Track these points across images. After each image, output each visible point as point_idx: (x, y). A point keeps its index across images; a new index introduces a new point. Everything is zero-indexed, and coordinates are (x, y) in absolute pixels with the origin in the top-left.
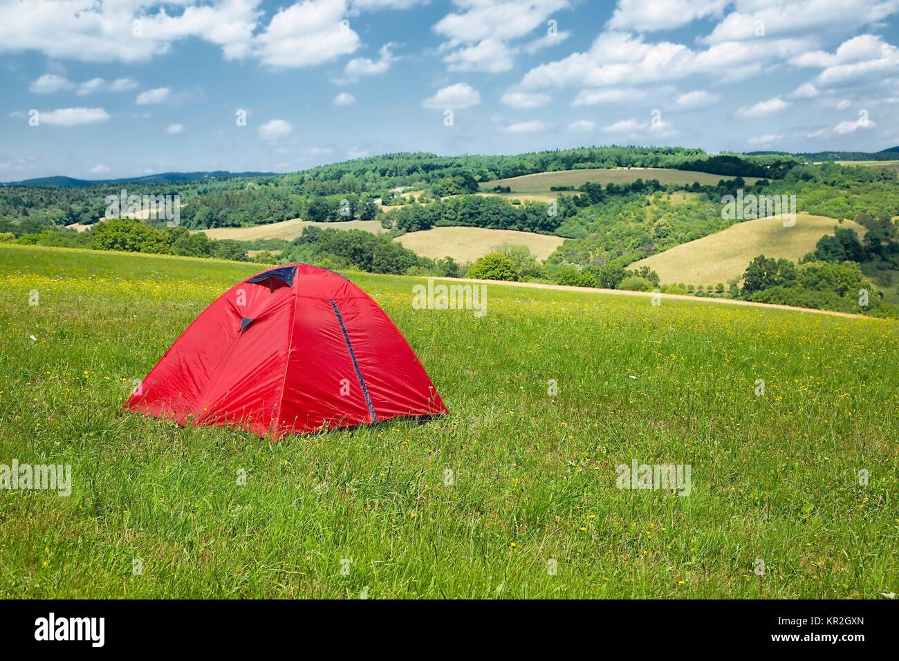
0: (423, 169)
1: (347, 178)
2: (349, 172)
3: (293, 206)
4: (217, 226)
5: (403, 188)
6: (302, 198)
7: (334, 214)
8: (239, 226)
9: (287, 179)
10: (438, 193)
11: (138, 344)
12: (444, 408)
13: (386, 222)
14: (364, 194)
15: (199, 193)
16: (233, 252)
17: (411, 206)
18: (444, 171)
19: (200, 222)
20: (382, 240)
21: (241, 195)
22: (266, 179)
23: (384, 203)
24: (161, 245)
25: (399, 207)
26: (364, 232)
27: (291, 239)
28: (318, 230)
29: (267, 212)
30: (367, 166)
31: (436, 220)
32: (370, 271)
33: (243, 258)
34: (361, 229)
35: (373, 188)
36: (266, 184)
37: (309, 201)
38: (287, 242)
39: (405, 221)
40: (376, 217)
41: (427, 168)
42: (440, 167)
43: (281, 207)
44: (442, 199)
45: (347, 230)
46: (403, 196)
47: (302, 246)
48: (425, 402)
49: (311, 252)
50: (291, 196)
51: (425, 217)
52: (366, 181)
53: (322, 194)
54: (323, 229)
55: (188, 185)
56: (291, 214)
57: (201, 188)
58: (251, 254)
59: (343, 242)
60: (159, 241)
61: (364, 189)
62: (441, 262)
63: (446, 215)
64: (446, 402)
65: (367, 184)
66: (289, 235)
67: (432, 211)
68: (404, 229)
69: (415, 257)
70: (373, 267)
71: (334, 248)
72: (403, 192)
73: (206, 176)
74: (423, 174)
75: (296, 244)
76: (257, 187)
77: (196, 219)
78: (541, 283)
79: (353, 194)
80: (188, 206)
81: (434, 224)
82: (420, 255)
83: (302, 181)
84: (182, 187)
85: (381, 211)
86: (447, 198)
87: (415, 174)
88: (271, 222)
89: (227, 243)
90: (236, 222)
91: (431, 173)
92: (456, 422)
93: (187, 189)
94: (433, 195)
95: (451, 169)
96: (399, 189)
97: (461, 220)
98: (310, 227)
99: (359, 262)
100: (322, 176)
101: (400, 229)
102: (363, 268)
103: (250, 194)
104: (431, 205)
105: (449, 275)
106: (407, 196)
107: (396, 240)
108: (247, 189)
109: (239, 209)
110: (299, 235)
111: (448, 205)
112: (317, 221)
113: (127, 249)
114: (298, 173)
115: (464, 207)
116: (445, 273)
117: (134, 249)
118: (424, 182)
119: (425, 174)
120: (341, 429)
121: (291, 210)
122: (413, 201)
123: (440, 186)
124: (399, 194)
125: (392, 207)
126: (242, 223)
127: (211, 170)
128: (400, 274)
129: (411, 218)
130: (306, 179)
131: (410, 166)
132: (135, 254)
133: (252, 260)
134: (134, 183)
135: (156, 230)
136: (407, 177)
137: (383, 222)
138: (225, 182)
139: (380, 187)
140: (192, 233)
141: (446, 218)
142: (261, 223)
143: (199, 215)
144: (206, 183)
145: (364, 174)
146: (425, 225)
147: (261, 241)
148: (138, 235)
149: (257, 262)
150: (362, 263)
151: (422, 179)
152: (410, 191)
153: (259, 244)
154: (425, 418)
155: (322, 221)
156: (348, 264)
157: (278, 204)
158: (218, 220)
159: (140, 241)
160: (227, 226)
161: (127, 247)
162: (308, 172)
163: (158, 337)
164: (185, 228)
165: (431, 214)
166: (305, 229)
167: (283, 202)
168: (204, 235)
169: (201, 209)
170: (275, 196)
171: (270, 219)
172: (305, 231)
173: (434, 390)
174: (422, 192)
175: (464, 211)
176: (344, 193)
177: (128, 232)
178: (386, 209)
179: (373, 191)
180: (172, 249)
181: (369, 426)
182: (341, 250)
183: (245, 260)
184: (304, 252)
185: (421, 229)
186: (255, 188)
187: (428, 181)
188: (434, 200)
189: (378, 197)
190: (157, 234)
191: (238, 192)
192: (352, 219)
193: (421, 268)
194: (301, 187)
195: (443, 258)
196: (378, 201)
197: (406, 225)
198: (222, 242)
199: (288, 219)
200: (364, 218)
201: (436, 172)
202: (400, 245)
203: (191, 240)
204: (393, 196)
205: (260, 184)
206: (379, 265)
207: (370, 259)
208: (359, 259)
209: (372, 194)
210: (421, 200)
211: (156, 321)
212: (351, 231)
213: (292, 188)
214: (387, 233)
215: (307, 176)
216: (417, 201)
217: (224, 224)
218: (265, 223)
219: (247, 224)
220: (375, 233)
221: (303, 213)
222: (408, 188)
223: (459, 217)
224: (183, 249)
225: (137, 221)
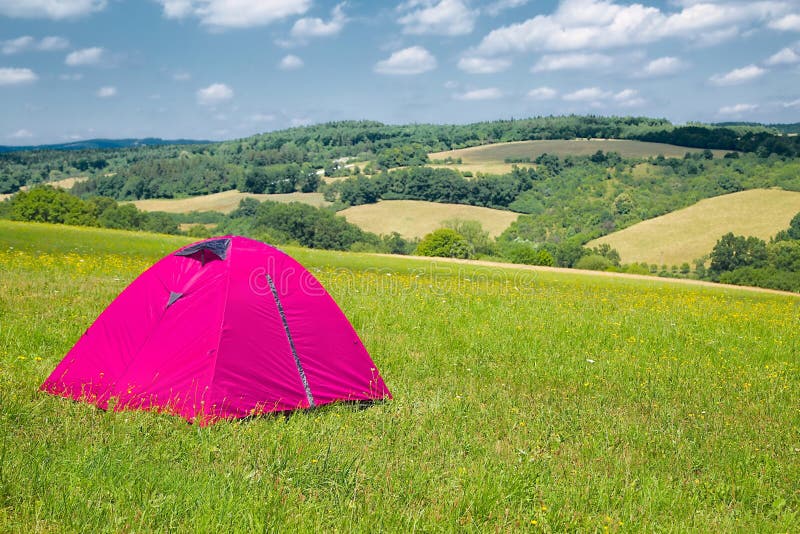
0: (368, 137)
1: (288, 147)
2: (289, 141)
3: (228, 176)
4: (147, 197)
5: (348, 158)
6: (240, 168)
7: (274, 186)
8: (171, 197)
9: (223, 147)
10: (384, 165)
11: (58, 322)
12: (387, 391)
13: (329, 194)
14: (306, 165)
15: (129, 162)
16: (165, 225)
17: (355, 178)
18: (391, 140)
19: (129, 193)
20: (324, 214)
21: (174, 164)
22: (200, 147)
23: (327, 175)
24: (87, 216)
25: (343, 179)
26: (305, 205)
27: (227, 212)
28: (256, 202)
29: (202, 183)
30: (309, 135)
31: (382, 193)
32: (311, 246)
33: (174, 231)
34: (302, 202)
35: (316, 159)
36: (201, 153)
37: (248, 171)
38: (223, 215)
39: (349, 195)
40: (318, 189)
41: (373, 137)
42: (387, 137)
43: (217, 177)
44: (389, 171)
45: (287, 202)
46: (347, 166)
47: (239, 220)
48: (366, 386)
49: (249, 226)
50: (228, 166)
51: (371, 189)
52: (308, 150)
53: (260, 164)
54: (261, 202)
55: (116, 153)
56: (227, 185)
57: (131, 156)
58: (184, 227)
59: (283, 215)
60: (84, 212)
61: (306, 159)
62: (387, 238)
63: (393, 188)
64: (390, 385)
65: (309, 154)
66: (225, 207)
67: (378, 183)
68: (348, 202)
69: (359, 232)
70: (315, 242)
71: (273, 222)
72: (348, 163)
73: (136, 143)
74: (369, 143)
75: (232, 217)
76: (191, 156)
77: (124, 190)
78: (493, 261)
79: (294, 164)
80: (116, 176)
81: (380, 197)
82: (365, 230)
83: (239, 150)
84: (110, 155)
85: (324, 183)
86: (394, 169)
87: (360, 143)
88: (206, 194)
89: (158, 215)
90: (168, 193)
91: (377, 142)
92: (399, 407)
93: (116, 157)
94: (379, 166)
95: (399, 138)
96: (343, 160)
97: (409, 193)
98: (248, 199)
99: (300, 237)
100: (260, 144)
101: (344, 202)
102: (304, 243)
103: (183, 163)
104: (377, 177)
105: (396, 252)
106: (352, 167)
107: (339, 214)
108: (180, 158)
109: (172, 179)
110: (236, 207)
111: (395, 177)
112: (255, 193)
113: (50, 221)
114: (236, 141)
115: (413, 179)
116: (391, 249)
117: (56, 220)
118: (370, 153)
119: (372, 144)
120: (276, 414)
121: (227, 180)
122: (357, 172)
123: (387, 156)
124: (343, 164)
125: (336, 179)
126: (174, 194)
127: (142, 137)
128: (343, 250)
129: (356, 190)
130: (244, 148)
131: (355, 136)
132: (58, 226)
133: (185, 234)
134: (59, 150)
135: (81, 201)
136: (352, 147)
137: (326, 195)
138: (156, 150)
139: (322, 157)
140: (120, 204)
141: (393, 191)
142: (195, 194)
143: (128, 185)
144: (136, 150)
145: (305, 143)
146: (371, 199)
147: (195, 213)
148: (62, 205)
149: (191, 236)
150: (303, 238)
151: (368, 149)
152: (354, 161)
153: (192, 217)
154: (366, 403)
155: (260, 193)
156: (288, 239)
157: (214, 174)
158: (148, 191)
159: (63, 213)
160: (158, 197)
161: (49, 218)
162: (246, 140)
163: (81, 315)
164: (114, 198)
165: (377, 186)
166: (242, 201)
167: (219, 172)
168: (133, 206)
169: (130, 178)
170: (211, 165)
171: (205, 190)
172: (242, 203)
173: (376, 372)
174: (368, 163)
175: (412, 183)
176: (285, 163)
177: (51, 202)
178: (329, 181)
179: (316, 161)
180: (98, 221)
181: (306, 411)
182: (280, 224)
183: (179, 234)
184: (241, 225)
185: (366, 202)
186: (190, 157)
187: (374, 151)
188: (380, 172)
189: (320, 167)
190: (83, 205)
191: (171, 161)
192: (293, 191)
193: (367, 244)
194: (238, 156)
195: (389, 234)
196: (321, 172)
197: (351, 198)
198: (152, 214)
199: (224, 190)
200: (305, 190)
201: (383, 141)
202: (344, 219)
203: (119, 212)
204: (336, 166)
205: (194, 153)
206: (321, 240)
207: (312, 234)
208: (300, 234)
209: (314, 164)
210: (367, 171)
211: (79, 298)
212: (291, 204)
213: (229, 157)
214: (329, 207)
215: (245, 145)
216: (362, 172)
217: (155, 195)
218: (199, 194)
219: (179, 195)
220: (317, 206)
221: (241, 183)
222: (353, 158)
223: (407, 190)
224: (111, 222)
225: (62, 191)
